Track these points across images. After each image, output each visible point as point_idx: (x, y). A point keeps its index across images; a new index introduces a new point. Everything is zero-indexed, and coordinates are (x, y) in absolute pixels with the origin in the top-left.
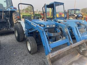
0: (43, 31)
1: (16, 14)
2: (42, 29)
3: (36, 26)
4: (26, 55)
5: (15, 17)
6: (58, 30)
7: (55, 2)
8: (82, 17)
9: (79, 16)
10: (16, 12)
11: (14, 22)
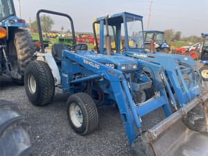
0: (121, 79)
1: (24, 37)
2: (119, 74)
3: (101, 66)
4: (70, 139)
5: (23, 44)
6: (142, 75)
7: (125, 13)
8: (169, 49)
9: (163, 46)
10: (22, 30)
11: (20, 57)
